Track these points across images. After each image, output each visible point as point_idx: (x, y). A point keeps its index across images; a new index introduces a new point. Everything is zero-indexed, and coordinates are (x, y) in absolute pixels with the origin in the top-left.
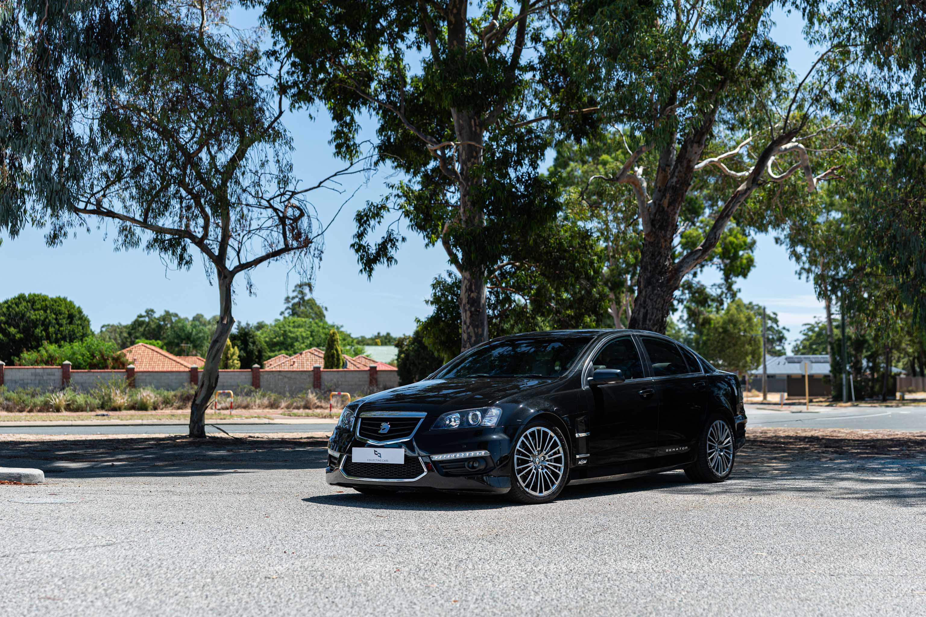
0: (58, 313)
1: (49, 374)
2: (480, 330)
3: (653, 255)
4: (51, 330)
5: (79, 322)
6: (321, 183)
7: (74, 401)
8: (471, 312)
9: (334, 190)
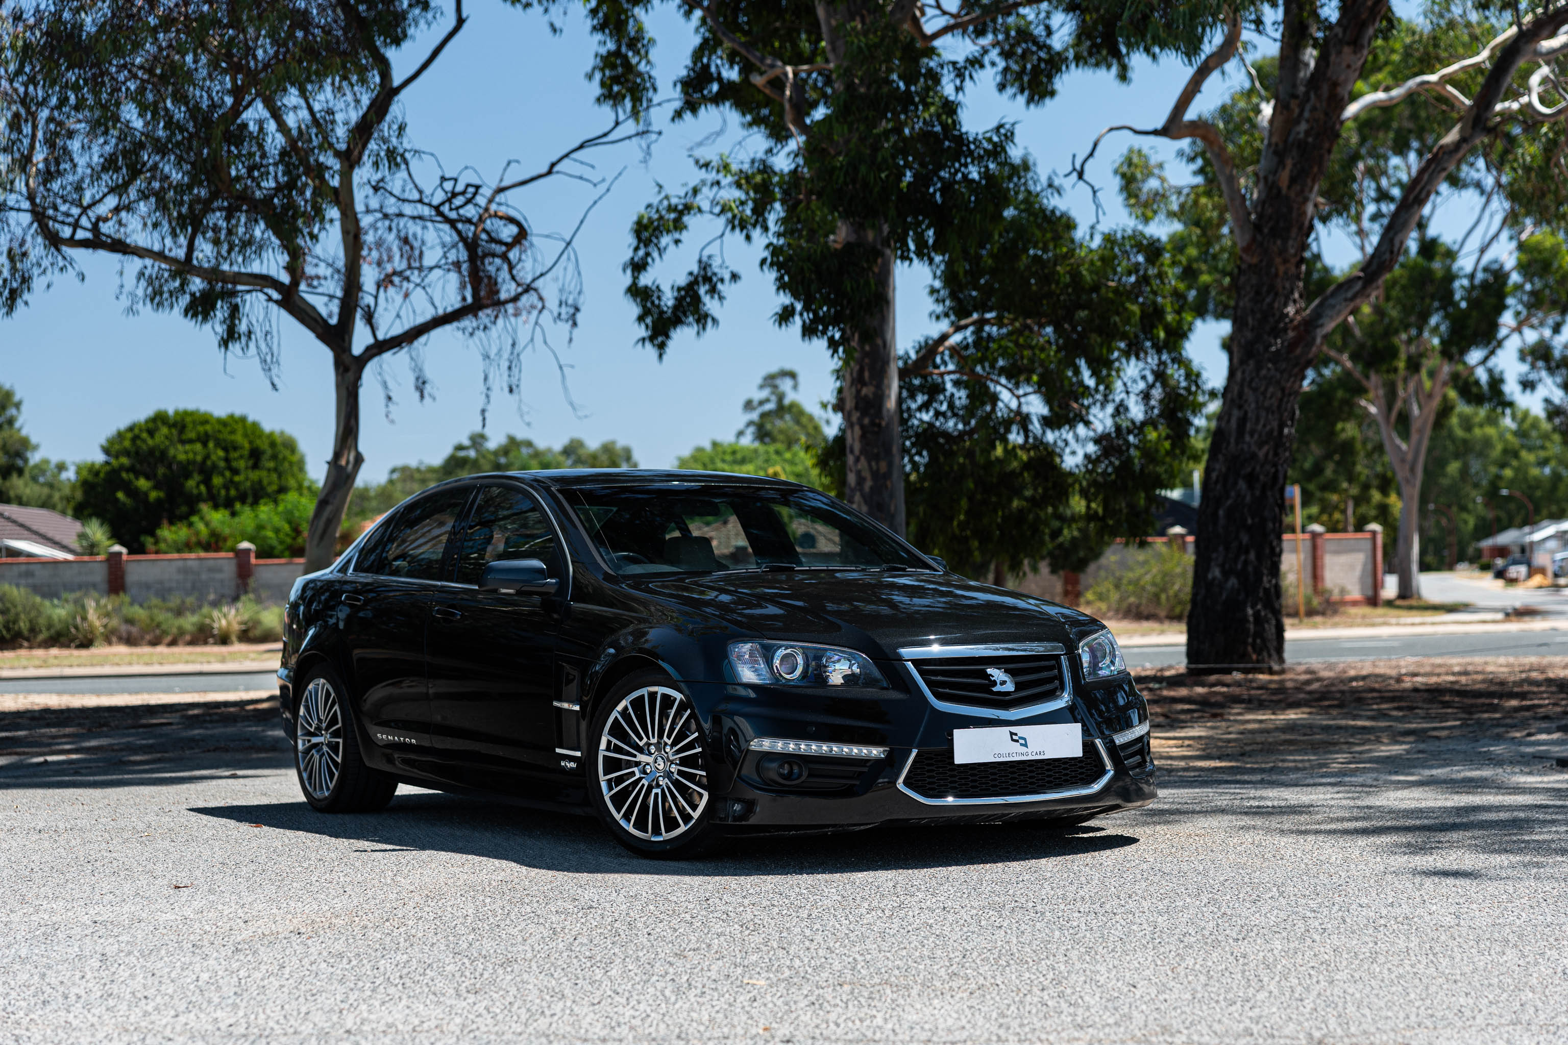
0: (229, 447)
1: (211, 570)
2: (883, 466)
3: (1258, 293)
4: (217, 481)
5: (271, 465)
6: (553, 165)
7: (257, 623)
8: (862, 427)
9: (581, 178)
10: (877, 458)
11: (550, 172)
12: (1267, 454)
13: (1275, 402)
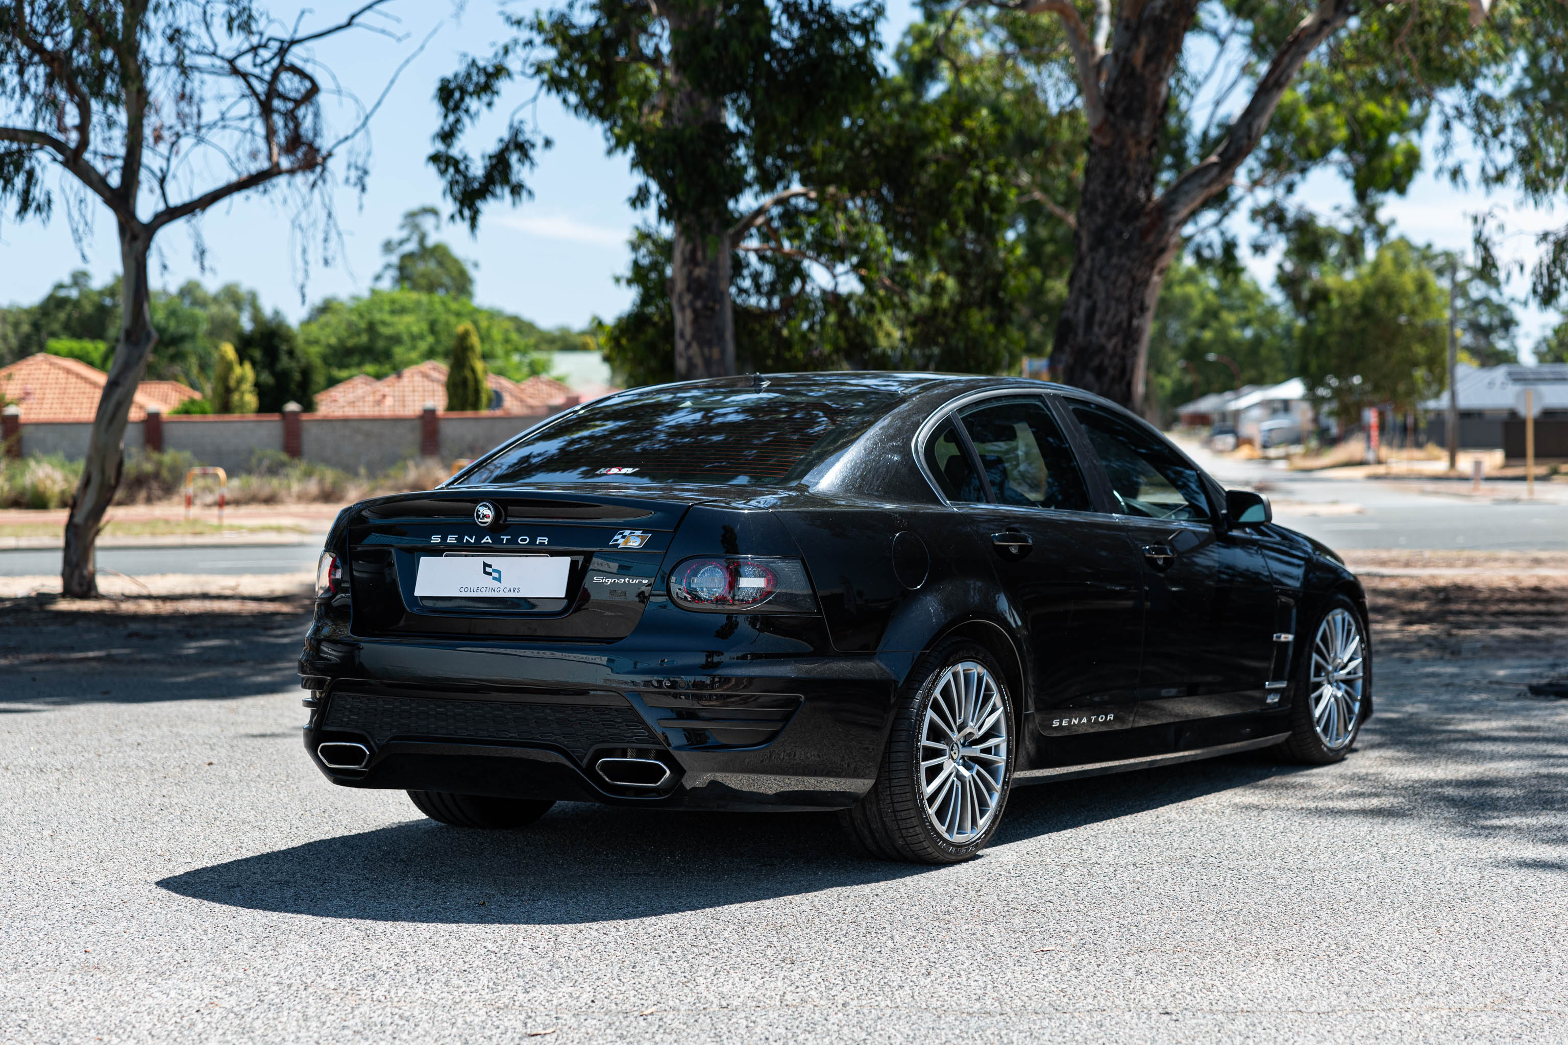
2: (716, 353)
3: (1109, 176)
6: (353, 17)
8: (695, 311)
9: (383, 31)
10: (709, 343)
11: (349, 24)
12: (1115, 347)
13: (1124, 292)
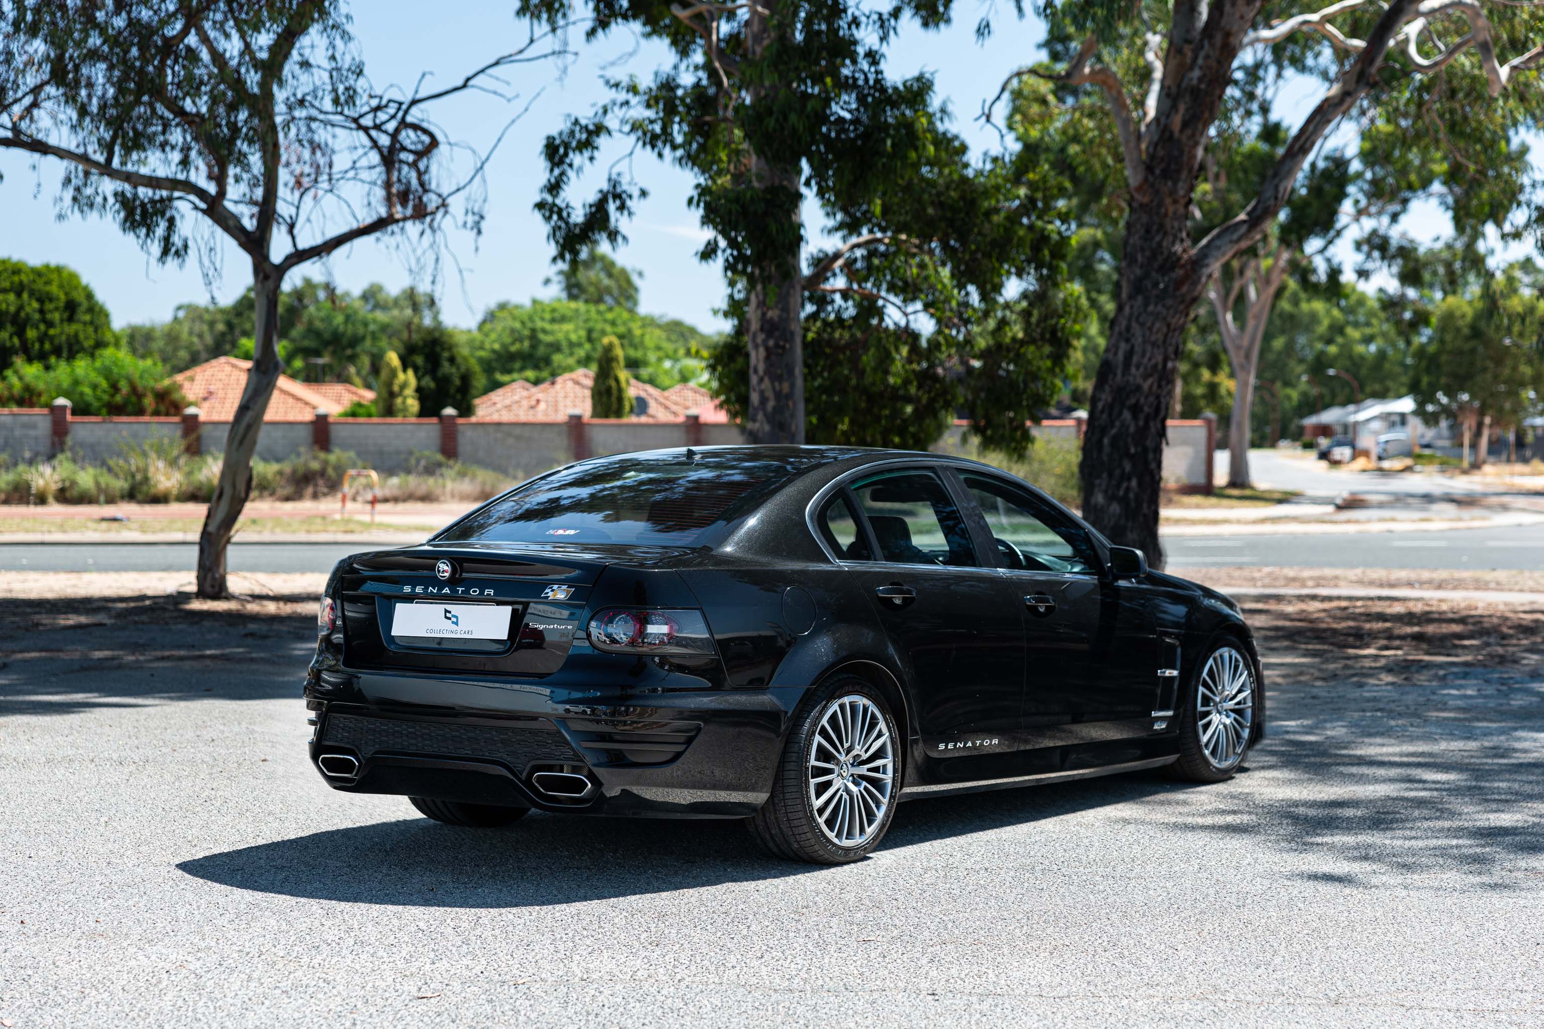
0: (43, 299)
1: (25, 426)
3: (1148, 231)
4: (31, 334)
5: (87, 318)
6: (468, 79)
7: (73, 483)
8: (767, 349)
9: (495, 93)
10: (780, 379)
11: (465, 86)
12: (1151, 387)
13: (1160, 337)
